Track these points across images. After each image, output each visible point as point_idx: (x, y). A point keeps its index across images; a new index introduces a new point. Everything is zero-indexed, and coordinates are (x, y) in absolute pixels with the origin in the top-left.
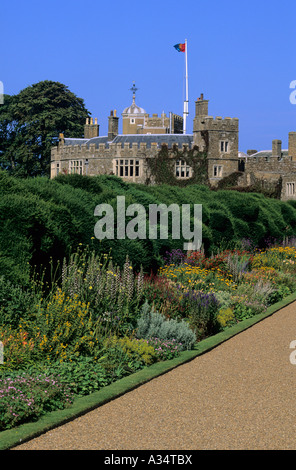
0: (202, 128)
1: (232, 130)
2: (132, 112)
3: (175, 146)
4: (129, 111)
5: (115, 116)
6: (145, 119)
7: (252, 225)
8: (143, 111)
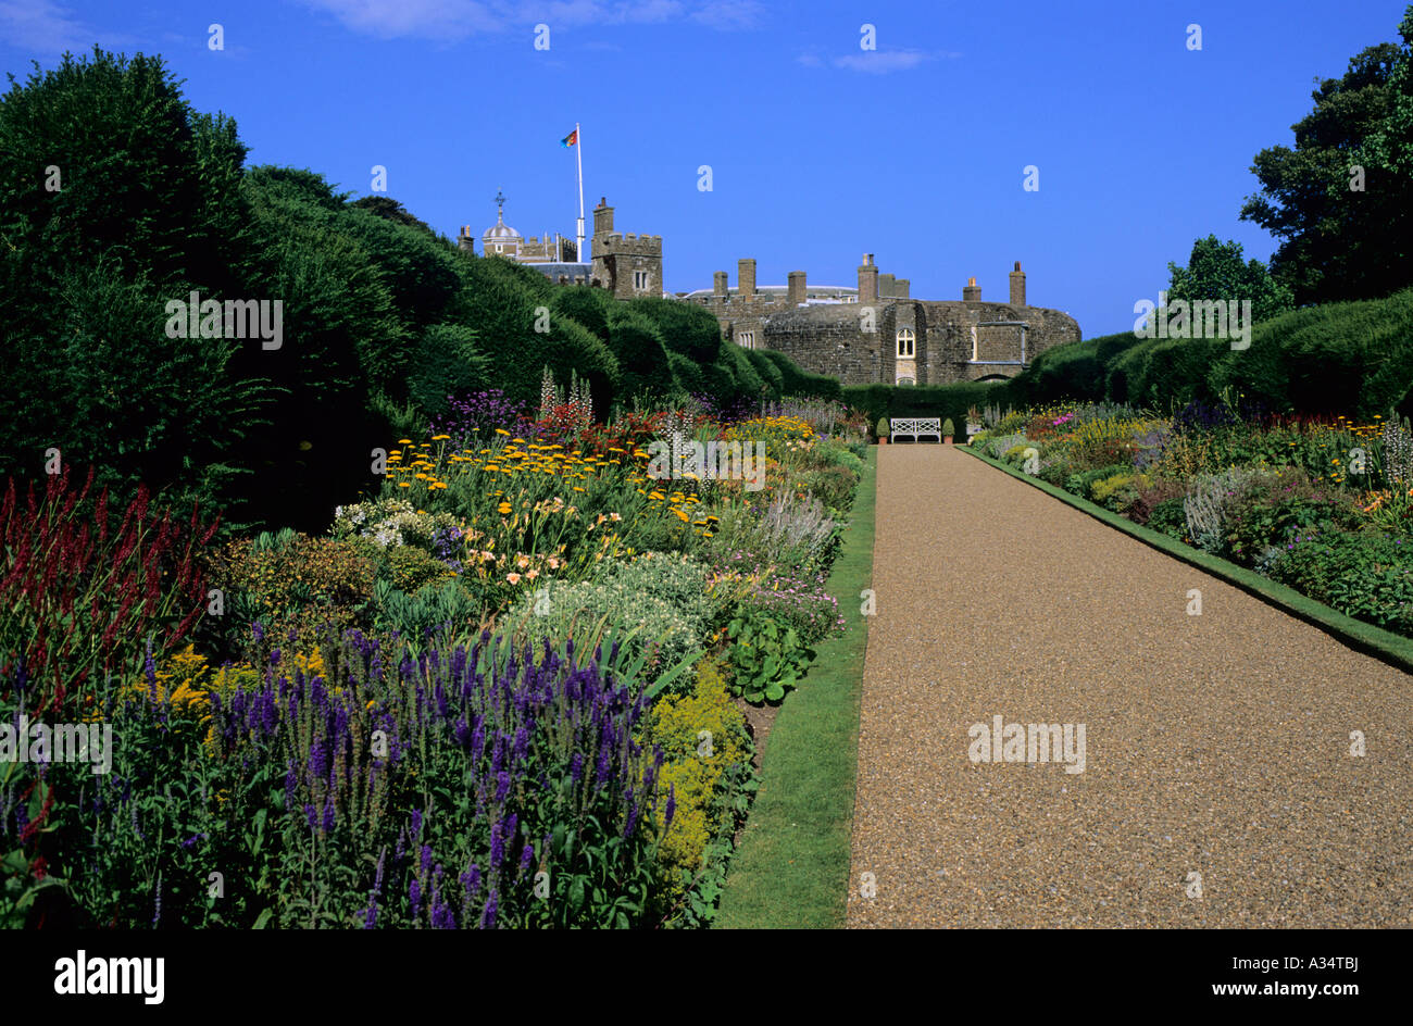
0: (605, 251)
1: (652, 255)
2: (498, 234)
3: (563, 280)
4: (494, 233)
5: (468, 235)
6: (519, 246)
7: (707, 370)
8: (515, 233)
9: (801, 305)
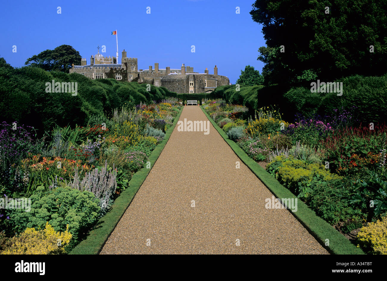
0: (125, 62)
1: (135, 62)
2: (98, 56)
3: (115, 68)
4: (97, 56)
5: (93, 57)
6: (103, 59)
8: (102, 56)
9: (169, 74)
